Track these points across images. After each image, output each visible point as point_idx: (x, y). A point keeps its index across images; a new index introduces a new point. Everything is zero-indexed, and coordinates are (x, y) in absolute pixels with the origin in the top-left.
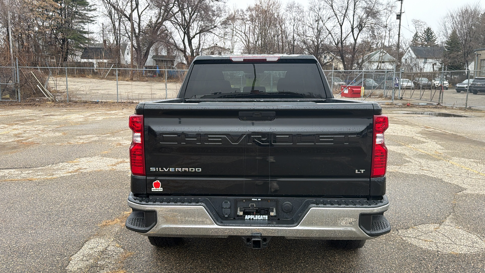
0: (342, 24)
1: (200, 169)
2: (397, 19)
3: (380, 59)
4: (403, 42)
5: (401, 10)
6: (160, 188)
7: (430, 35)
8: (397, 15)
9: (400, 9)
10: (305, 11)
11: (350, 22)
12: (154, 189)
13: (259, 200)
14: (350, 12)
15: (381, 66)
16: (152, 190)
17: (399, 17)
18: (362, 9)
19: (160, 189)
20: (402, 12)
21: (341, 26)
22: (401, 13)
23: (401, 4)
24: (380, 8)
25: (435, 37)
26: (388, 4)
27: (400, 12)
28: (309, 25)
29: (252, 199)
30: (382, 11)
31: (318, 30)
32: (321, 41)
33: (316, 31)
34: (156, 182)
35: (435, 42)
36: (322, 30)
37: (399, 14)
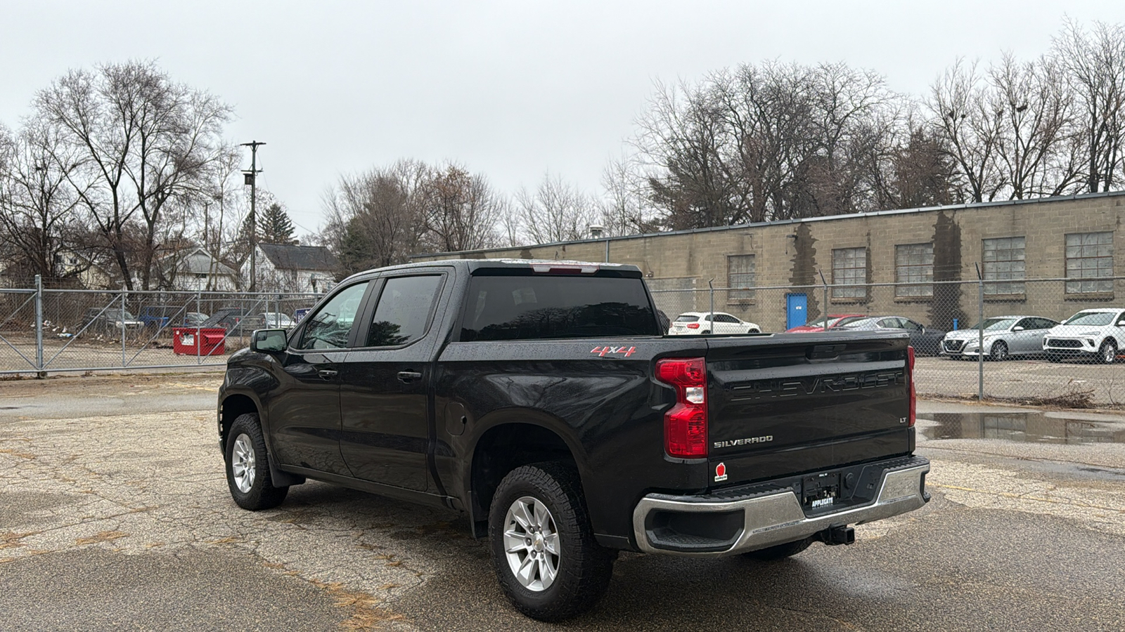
0: (117, 183)
1: (771, 437)
2: (246, 183)
3: (214, 269)
4: (226, 230)
5: (253, 165)
6: (724, 475)
7: (280, 220)
8: (247, 176)
9: (251, 163)
10: (14, 140)
11: (134, 179)
12: (718, 479)
13: (826, 474)
14: (134, 158)
15: (216, 285)
16: (716, 481)
17: (250, 180)
18: (162, 153)
19: (724, 477)
20: (257, 169)
21: (114, 187)
22: (254, 171)
23: (252, 152)
24: (206, 155)
25: (289, 226)
26: (222, 149)
27: (251, 169)
28: (19, 176)
29: (821, 475)
30: (209, 163)
31: (43, 191)
32: (53, 220)
33: (37, 192)
34: (719, 465)
35: (291, 236)
36: (55, 193)
37: (251, 173)
